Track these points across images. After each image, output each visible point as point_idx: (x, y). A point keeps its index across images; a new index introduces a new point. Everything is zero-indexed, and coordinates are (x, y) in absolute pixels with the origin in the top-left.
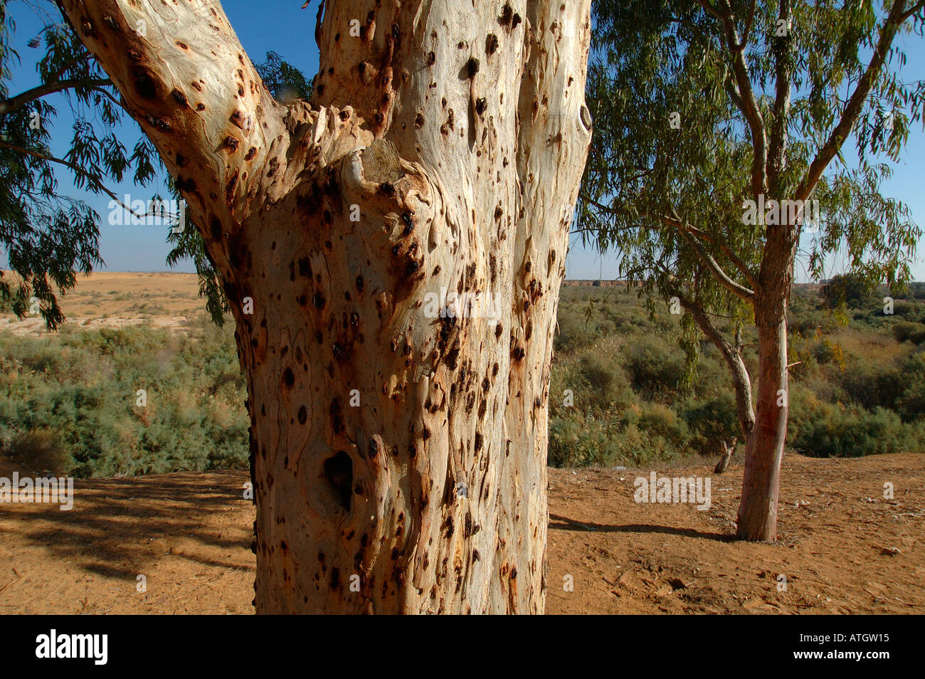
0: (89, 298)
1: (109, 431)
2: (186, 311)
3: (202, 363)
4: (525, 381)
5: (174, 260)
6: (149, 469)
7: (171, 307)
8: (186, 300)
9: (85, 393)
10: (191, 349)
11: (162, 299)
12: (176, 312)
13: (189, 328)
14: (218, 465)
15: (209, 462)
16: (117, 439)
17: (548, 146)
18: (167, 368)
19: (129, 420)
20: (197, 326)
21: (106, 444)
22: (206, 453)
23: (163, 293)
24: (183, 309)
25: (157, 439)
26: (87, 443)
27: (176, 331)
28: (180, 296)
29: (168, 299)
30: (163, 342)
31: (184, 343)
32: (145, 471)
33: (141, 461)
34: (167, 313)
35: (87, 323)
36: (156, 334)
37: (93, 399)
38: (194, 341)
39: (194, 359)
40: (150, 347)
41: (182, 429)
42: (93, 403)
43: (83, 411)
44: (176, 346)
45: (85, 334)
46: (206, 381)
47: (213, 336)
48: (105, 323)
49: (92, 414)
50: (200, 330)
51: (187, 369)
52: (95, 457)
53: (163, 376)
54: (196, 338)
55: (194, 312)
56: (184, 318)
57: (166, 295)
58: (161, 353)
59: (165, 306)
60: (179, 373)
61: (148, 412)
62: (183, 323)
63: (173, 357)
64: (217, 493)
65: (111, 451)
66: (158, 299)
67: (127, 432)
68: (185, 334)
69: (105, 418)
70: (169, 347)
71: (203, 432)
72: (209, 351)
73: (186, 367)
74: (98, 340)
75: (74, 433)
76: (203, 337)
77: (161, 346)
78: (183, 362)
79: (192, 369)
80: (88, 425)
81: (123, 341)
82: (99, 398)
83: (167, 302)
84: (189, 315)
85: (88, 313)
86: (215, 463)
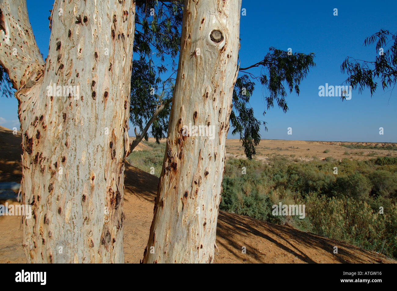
0: (238, 148)
1: (235, 195)
2: (268, 154)
3: (272, 176)
4: (179, 181)
5: (235, 133)
6: (246, 213)
7: (263, 153)
8: (269, 150)
9: (230, 180)
10: (268, 170)
11: (260, 149)
12: (264, 155)
13: (269, 161)
14: (272, 220)
15: (268, 217)
16: (237, 199)
17: (191, 58)
18: (259, 176)
19: (241, 193)
20: (272, 161)
21: (233, 200)
22: (267, 213)
23: (261, 147)
24: (267, 153)
25: (250, 202)
26: (228, 198)
27: (264, 162)
28: (266, 148)
29: (262, 149)
30: (258, 166)
31: (266, 167)
32: (245, 214)
33: (243, 209)
34: (262, 155)
35: (236, 157)
36: (256, 162)
37: (232, 183)
38: (270, 166)
39: (269, 174)
40: (255, 167)
41: (258, 201)
42: (232, 184)
43: (229, 186)
44: (263, 168)
45: (235, 160)
46: (272, 183)
47: (277, 165)
48: (242, 157)
49: (231, 188)
50: (273, 163)
51: (266, 178)
52: (230, 204)
53: (257, 179)
54: (271, 165)
55: (271, 155)
56: (267, 157)
57: (262, 148)
58: (257, 170)
59: (261, 152)
60: (263, 178)
61: (248, 191)
62: (267, 159)
63: (262, 172)
64: (244, 226)
65: (235, 203)
66: (259, 149)
67: (240, 197)
68: (267, 163)
69: (235, 191)
70: (260, 168)
71: (266, 204)
72: (275, 172)
73: (265, 177)
74: (238, 163)
75: (225, 194)
76: (273, 165)
77: (258, 167)
78: (265, 174)
79: (268, 177)
80: (229, 192)
81: (246, 164)
82: (233, 183)
83: (262, 151)
84: (269, 156)
85: (237, 153)
86: (271, 219)
